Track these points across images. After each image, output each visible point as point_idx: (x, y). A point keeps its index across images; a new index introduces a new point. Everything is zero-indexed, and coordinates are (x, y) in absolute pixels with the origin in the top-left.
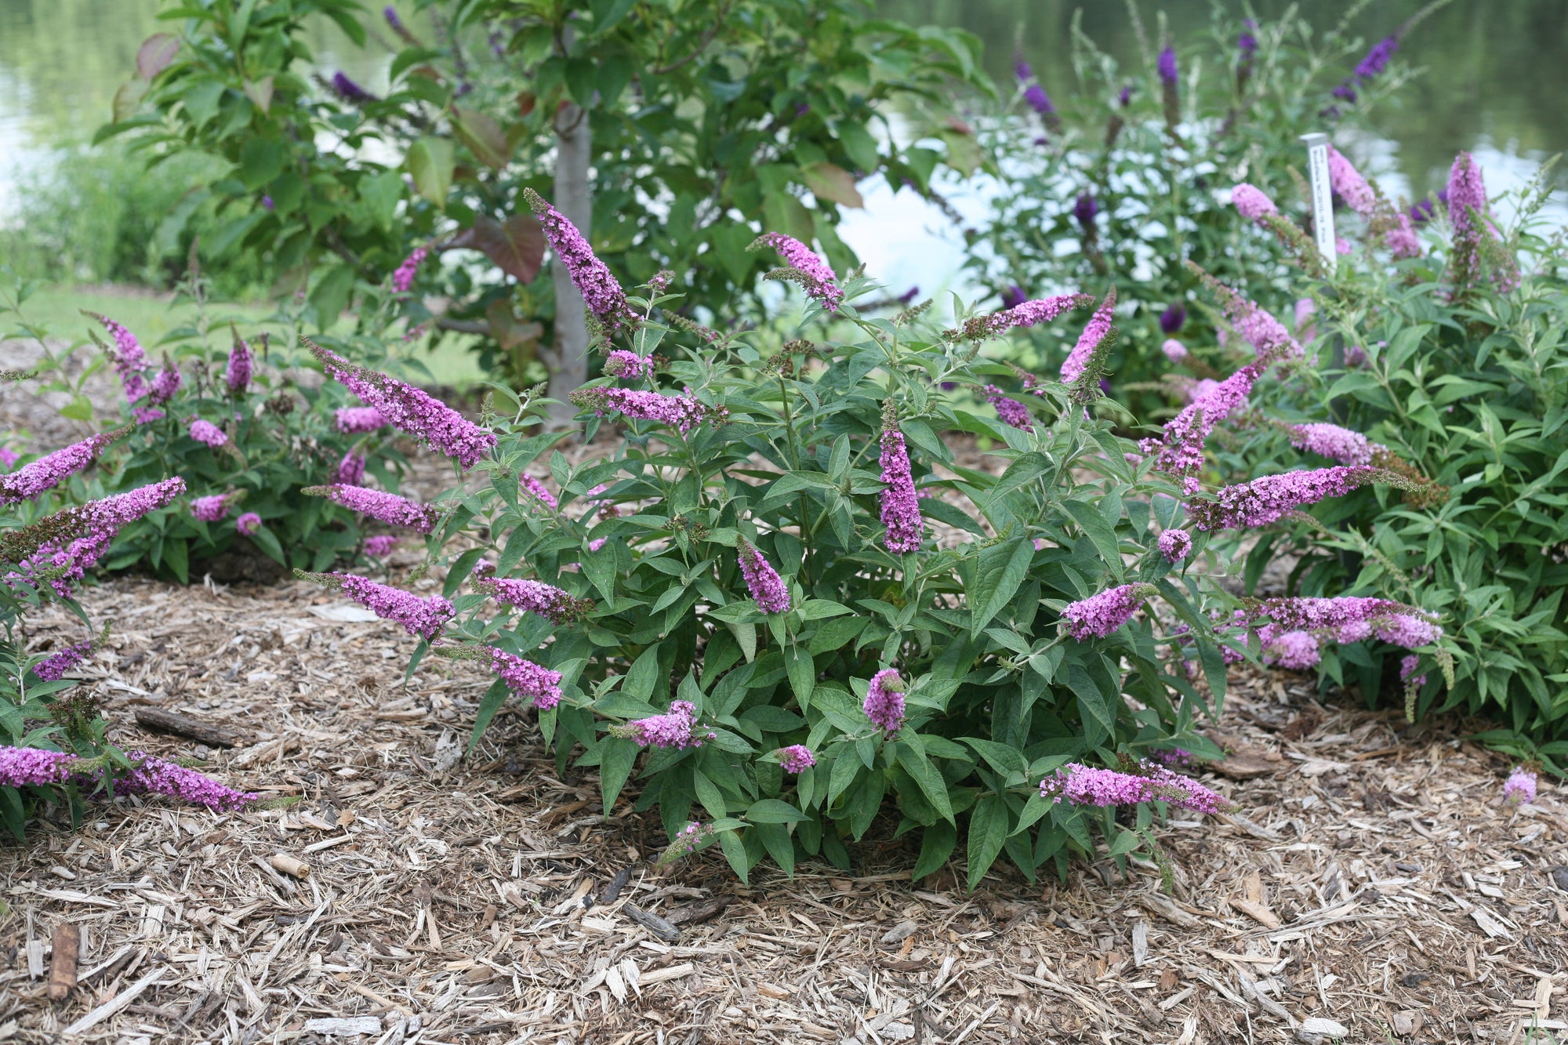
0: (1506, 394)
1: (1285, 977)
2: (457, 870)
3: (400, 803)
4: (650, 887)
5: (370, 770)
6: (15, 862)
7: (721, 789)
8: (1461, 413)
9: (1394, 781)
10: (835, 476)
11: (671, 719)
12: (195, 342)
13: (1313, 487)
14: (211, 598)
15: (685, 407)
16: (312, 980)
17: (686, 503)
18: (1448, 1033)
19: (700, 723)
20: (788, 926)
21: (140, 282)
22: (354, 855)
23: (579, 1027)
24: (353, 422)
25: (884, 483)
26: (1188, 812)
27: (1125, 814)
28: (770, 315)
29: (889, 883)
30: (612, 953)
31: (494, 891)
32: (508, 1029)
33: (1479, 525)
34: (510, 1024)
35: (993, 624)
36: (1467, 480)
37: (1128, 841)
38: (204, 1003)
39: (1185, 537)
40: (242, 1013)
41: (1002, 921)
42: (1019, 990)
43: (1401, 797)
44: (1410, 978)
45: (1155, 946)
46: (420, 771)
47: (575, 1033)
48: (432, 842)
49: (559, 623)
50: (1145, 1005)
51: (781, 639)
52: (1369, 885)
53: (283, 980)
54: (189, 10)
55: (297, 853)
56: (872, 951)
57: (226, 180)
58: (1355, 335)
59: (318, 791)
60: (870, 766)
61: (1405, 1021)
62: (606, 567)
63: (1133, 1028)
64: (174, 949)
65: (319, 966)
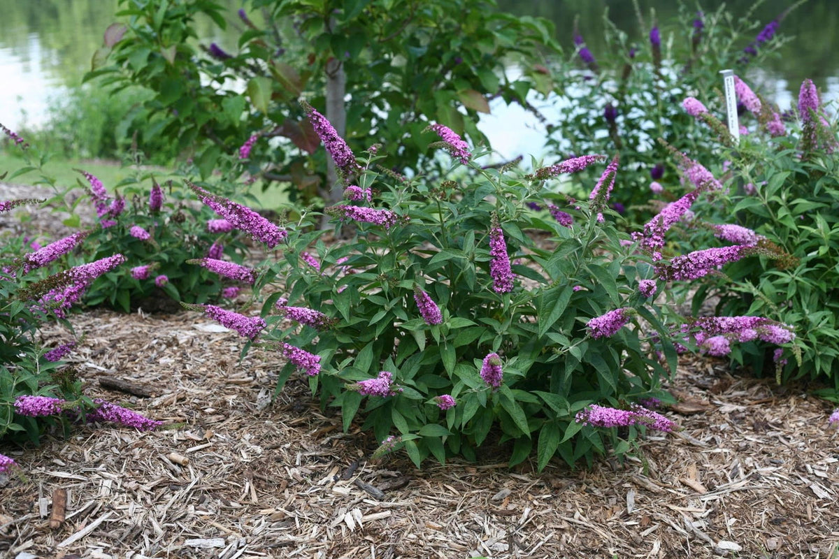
0: (831, 209)
1: (708, 519)
2: (267, 461)
3: (237, 426)
4: (369, 471)
5: (222, 409)
6: (34, 457)
7: (405, 418)
8: (808, 219)
9: (769, 416)
10: (466, 252)
11: (379, 381)
12: (135, 186)
13: (721, 257)
14: (142, 320)
15: (387, 216)
16: (189, 519)
17: (387, 267)
18: (796, 549)
19: (395, 383)
20: (443, 492)
21: (115, 159)
22: (212, 454)
23: (329, 544)
24: (217, 227)
25: (492, 256)
26: (658, 432)
27: (623, 432)
28: (444, 172)
29: (497, 469)
30: (348, 505)
31: (286, 473)
32: (292, 545)
33: (816, 279)
34: (293, 542)
35: (551, 330)
36: (809, 255)
37: (624, 447)
38: (132, 531)
39: (653, 283)
40: (152, 536)
41: (556, 490)
42: (565, 525)
43: (773, 424)
44: (776, 520)
45: (638, 503)
46: (248, 410)
47: (328, 547)
48: (254, 447)
49: (320, 331)
50: (633, 534)
51: (437, 339)
52: (755, 471)
53: (174, 519)
54: (133, 11)
55: (182, 453)
56: (487, 505)
57: (153, 101)
58: (749, 177)
59: (194, 420)
60: (484, 405)
61: (773, 543)
62: (346, 301)
63: (626, 546)
64: (117, 503)
65: (193, 512)
